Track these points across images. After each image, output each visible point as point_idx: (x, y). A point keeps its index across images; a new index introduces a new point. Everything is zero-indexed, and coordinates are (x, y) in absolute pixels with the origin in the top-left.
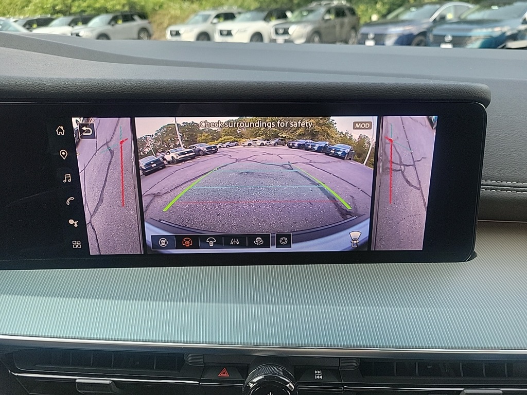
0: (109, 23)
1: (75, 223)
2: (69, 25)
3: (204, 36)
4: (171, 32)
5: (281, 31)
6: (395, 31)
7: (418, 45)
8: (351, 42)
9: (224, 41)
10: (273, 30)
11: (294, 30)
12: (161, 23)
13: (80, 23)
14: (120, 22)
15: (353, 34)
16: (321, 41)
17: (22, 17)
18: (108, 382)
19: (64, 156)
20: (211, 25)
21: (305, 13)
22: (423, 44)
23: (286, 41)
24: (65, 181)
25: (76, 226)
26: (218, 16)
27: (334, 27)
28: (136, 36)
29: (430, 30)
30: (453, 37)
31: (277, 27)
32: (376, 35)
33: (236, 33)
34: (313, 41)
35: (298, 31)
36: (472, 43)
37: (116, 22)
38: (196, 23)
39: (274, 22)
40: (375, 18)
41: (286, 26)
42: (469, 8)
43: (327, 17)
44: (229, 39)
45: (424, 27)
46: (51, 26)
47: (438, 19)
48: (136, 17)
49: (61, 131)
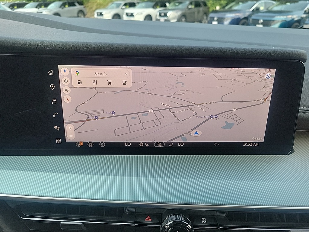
0: (60, 7)
1: (58, 128)
2: (36, 7)
3: (117, 16)
4: (97, 13)
5: (163, 14)
6: (230, 16)
7: (243, 24)
8: (203, 22)
9: (129, 20)
10: (158, 14)
11: (170, 14)
12: (91, 8)
13: (43, 7)
14: (67, 6)
15: (205, 18)
16: (186, 21)
17: (8, 2)
18: (80, 224)
19: (53, 88)
20: (121, 10)
21: (177, 4)
22: (246, 24)
23: (165, 20)
24: (53, 103)
25: (58, 130)
26: (125, 5)
27: (194, 13)
28: (76, 15)
29: (250, 16)
30: (264, 20)
31: (160, 12)
32: (218, 18)
33: (136, 15)
34: (182, 21)
35: (173, 15)
36: (274, 24)
37: (65, 7)
38: (113, 8)
39: (159, 9)
40: (218, 8)
41: (165, 12)
42: (273, 4)
43: (190, 7)
44: (132, 19)
45: (247, 14)
46: (25, 8)
47: (255, 10)
48: (76, 4)
49: (51, 73)
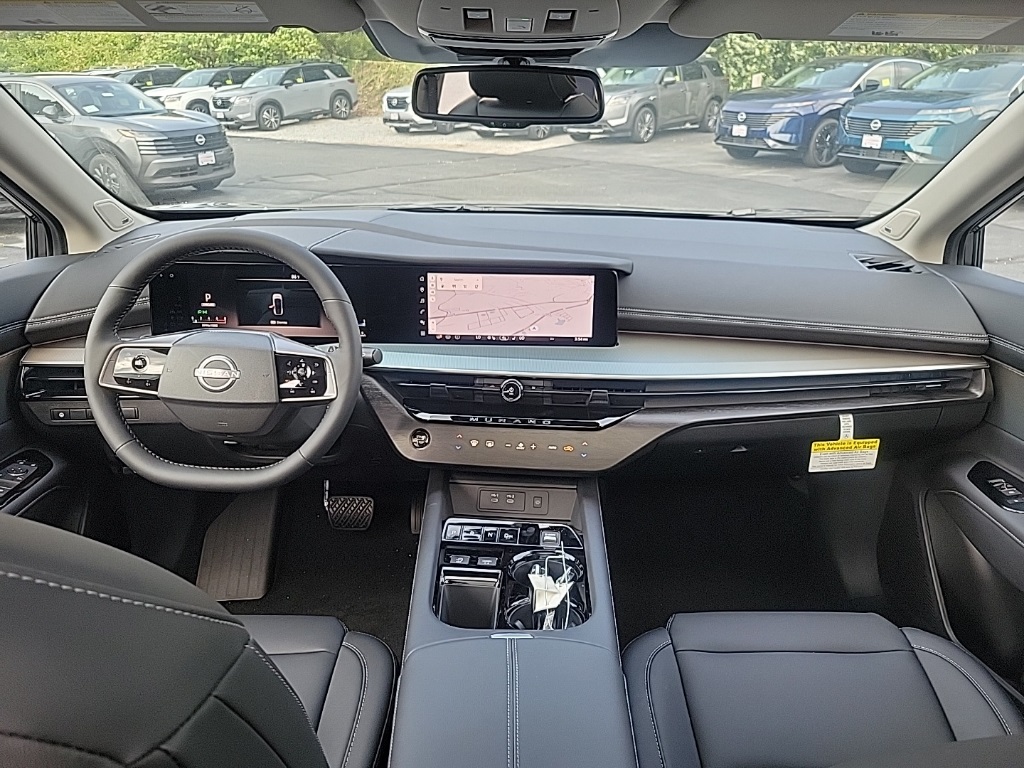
0: (281, 82)
2: (210, 84)
4: (388, 99)
13: (230, 82)
14: (300, 80)
21: (629, 71)
24: (421, 302)
25: (424, 324)
28: (327, 106)
37: (293, 81)
43: (670, 77)
47: (862, 88)
49: (422, 279)
